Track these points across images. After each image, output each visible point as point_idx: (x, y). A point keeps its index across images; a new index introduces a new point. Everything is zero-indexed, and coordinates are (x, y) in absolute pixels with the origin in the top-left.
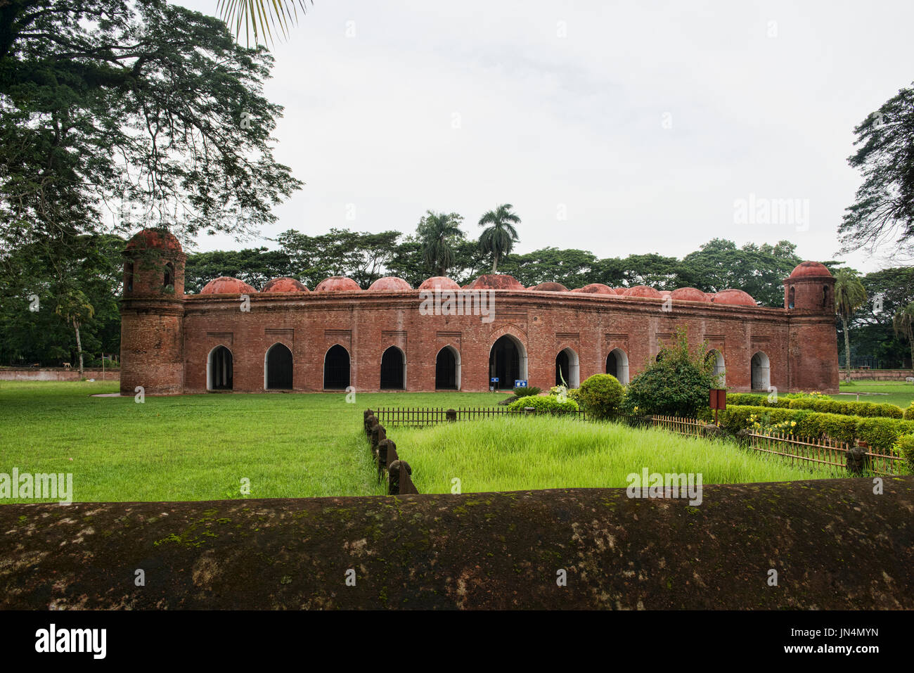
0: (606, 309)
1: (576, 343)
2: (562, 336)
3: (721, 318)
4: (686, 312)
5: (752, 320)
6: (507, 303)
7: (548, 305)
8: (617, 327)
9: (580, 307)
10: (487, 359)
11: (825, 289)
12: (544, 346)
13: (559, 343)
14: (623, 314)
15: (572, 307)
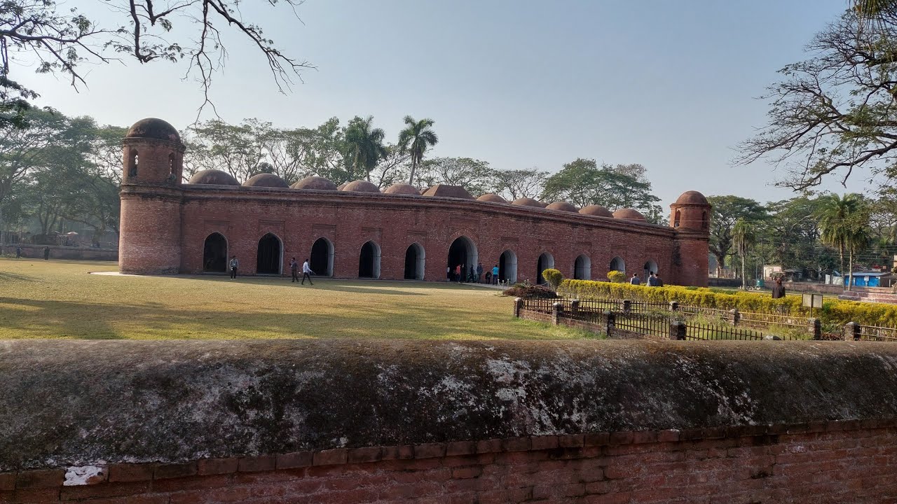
0: (540, 220)
1: (515, 246)
2: (505, 239)
3: (625, 231)
4: (600, 225)
5: (647, 234)
6: (464, 209)
7: (495, 213)
8: (547, 235)
9: (520, 217)
10: (446, 256)
11: (704, 214)
12: (491, 247)
13: (503, 245)
14: (552, 224)
15: (515, 216)
